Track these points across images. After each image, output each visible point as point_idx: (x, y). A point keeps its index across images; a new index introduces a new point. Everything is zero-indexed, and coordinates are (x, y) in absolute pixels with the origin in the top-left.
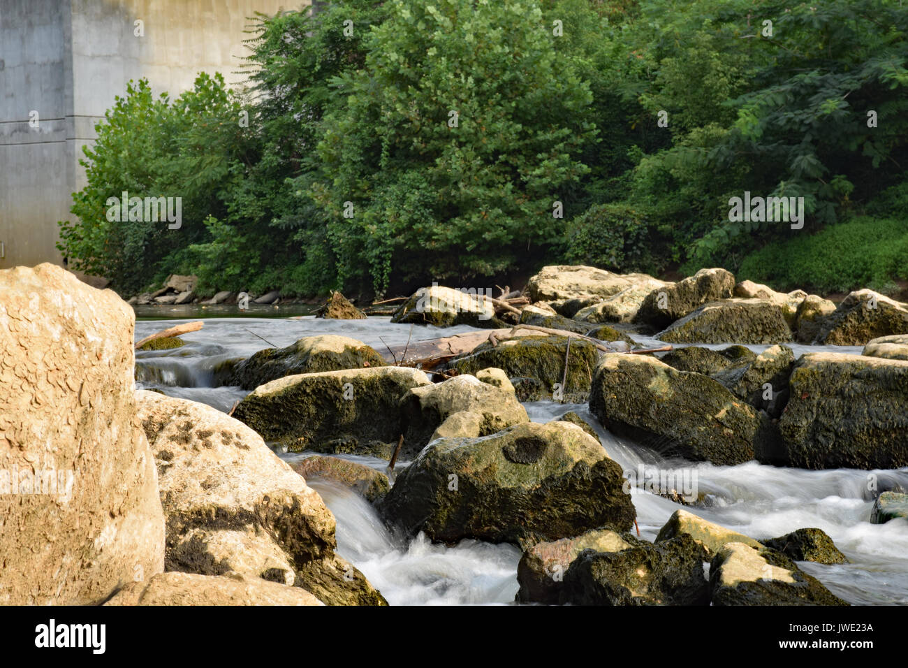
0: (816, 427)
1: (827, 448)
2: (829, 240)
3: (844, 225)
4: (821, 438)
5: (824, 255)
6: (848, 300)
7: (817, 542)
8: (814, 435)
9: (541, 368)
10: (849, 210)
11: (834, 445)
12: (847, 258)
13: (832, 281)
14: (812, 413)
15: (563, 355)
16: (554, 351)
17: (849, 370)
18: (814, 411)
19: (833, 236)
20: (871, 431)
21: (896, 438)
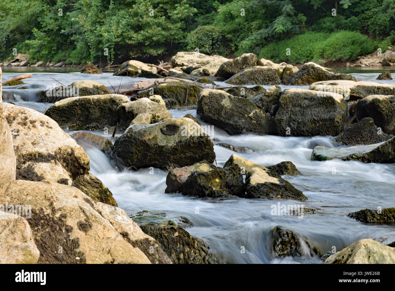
0: (290, 120)
1: (294, 128)
2: (296, 41)
3: (302, 35)
4: (292, 124)
5: (294, 48)
6: (304, 66)
7: (289, 167)
8: (289, 123)
9: (176, 95)
10: (304, 29)
11: (297, 127)
12: (304, 49)
13: (297, 59)
15: (186, 90)
16: (182, 88)
17: (303, 95)
18: (289, 113)
19: (298, 40)
20: (312, 121)
21: (322, 124)
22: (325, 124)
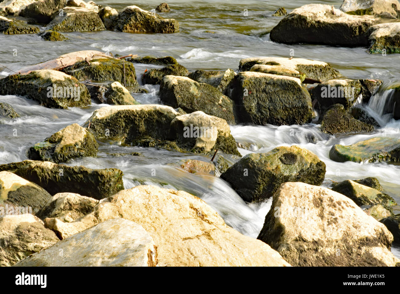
0: (259, 106)
1: (267, 116)
4: (263, 111)
8: (260, 110)
9: (113, 75)
11: (270, 114)
14: (255, 100)
15: (122, 69)
16: (118, 67)
17: (264, 80)
18: (256, 99)
20: (284, 108)
21: (295, 111)
22: (299, 111)
